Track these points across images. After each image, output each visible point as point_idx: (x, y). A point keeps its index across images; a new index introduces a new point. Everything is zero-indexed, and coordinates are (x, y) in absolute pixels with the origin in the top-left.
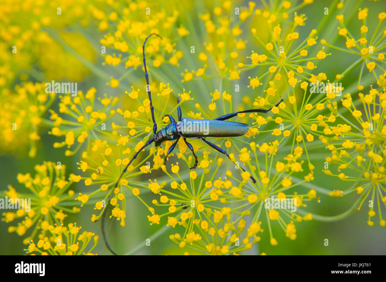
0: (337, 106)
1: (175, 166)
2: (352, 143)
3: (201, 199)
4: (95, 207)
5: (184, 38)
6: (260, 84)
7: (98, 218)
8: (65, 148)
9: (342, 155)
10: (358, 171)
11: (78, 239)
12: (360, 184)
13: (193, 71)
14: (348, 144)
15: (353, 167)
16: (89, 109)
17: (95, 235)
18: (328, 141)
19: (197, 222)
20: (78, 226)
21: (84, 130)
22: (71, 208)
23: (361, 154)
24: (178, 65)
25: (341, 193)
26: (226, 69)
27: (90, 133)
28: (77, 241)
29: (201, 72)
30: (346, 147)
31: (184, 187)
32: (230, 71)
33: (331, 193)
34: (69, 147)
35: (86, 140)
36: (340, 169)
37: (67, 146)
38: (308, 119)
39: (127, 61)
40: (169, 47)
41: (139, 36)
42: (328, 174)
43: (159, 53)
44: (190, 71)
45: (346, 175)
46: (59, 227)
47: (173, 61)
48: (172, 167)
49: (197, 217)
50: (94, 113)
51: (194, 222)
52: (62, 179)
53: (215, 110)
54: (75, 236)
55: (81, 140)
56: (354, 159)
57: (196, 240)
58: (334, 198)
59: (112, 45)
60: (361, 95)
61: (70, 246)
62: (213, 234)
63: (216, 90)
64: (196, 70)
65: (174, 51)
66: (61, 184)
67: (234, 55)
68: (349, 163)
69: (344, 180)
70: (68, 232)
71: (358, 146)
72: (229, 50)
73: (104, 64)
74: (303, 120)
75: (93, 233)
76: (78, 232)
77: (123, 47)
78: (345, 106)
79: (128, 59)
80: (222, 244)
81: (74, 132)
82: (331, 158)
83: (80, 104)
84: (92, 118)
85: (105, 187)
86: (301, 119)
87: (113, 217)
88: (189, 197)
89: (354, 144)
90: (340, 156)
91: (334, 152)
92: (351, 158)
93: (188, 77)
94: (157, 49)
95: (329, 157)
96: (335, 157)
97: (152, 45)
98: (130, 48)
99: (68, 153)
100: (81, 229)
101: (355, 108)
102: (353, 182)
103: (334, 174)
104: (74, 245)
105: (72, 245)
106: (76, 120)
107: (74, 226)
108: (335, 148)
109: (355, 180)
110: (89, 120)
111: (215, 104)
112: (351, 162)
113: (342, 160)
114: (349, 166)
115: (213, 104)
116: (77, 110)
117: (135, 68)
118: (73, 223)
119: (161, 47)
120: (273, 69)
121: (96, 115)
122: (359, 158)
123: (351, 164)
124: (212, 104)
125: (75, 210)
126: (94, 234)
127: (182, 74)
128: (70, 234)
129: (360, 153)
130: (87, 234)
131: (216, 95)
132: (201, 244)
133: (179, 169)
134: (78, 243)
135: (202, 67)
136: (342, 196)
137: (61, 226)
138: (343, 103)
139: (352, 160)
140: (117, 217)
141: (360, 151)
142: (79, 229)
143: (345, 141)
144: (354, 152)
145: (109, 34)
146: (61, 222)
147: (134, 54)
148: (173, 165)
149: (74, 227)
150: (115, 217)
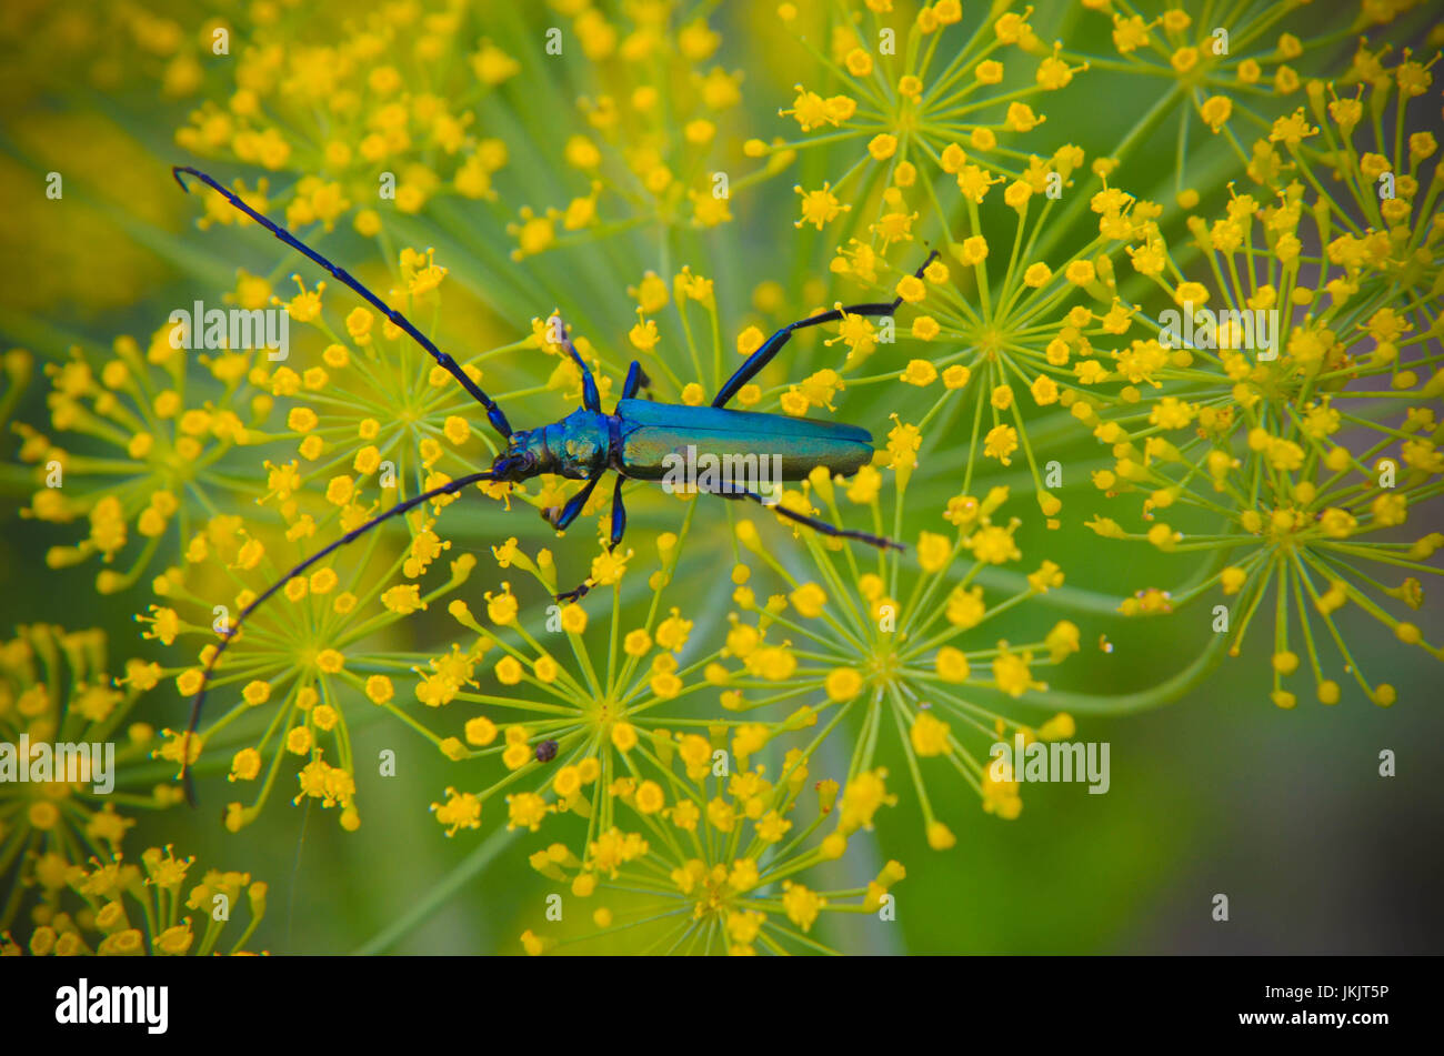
0: (1113, 273)
1: (499, 598)
2: (1185, 407)
3: (626, 700)
4: (233, 774)
5: (502, 90)
6: (840, 208)
7: (252, 813)
8: (95, 563)
9: (1151, 457)
10: (1218, 508)
11: (189, 904)
12: (1228, 558)
13: (551, 212)
14: (1171, 413)
15: (1197, 496)
16: (167, 403)
17: (253, 880)
18: (1094, 409)
19: (622, 788)
20: (180, 855)
21: (160, 488)
22: (146, 790)
23: (1222, 444)
24: (491, 196)
25: (1164, 601)
26: (677, 190)
27: (183, 493)
28: (183, 911)
29: (581, 210)
30: (1165, 425)
31: (547, 669)
32: (692, 194)
33: (1129, 607)
34: (107, 558)
35: (172, 524)
36: (1152, 511)
37: (98, 554)
38: (1029, 326)
39: (290, 202)
40: (447, 132)
41: (325, 102)
42: (1107, 535)
43: (413, 156)
44: (539, 213)
45: (1174, 530)
46: (108, 868)
47: (471, 181)
48: (487, 603)
49: (620, 771)
50: (191, 415)
51: (611, 791)
52: (97, 684)
53: (657, 345)
54: (174, 894)
55: (151, 524)
56: (1199, 465)
57: (627, 856)
58: (1141, 621)
59: (227, 147)
60: (1197, 224)
61: (157, 935)
62: (690, 826)
63: (650, 274)
64: (563, 204)
65: (470, 142)
66: (95, 703)
67: (699, 131)
68: (1182, 484)
69: (1172, 548)
70: (146, 882)
71: (1208, 416)
72: (677, 117)
73: (202, 224)
74: (1012, 331)
75: (242, 872)
76: (182, 876)
77: (269, 148)
78: (1144, 272)
79: (295, 195)
80: (732, 855)
81: (120, 498)
82: (1114, 472)
83: (131, 387)
84: (185, 435)
85: (259, 692)
86: (1004, 327)
87: (306, 797)
88: (576, 701)
89: (1193, 409)
90: (1148, 462)
91: (1121, 450)
92: (1186, 463)
93: (535, 235)
94: (403, 142)
95: (1105, 469)
96: (1126, 467)
97: (380, 131)
98: (294, 150)
99: (107, 582)
100: (193, 864)
101: (1179, 276)
102: (1204, 553)
103: (1130, 532)
104: (173, 930)
105: (167, 932)
106: (121, 453)
107: (165, 856)
108: (1125, 432)
109: (1210, 545)
110: (173, 444)
111: (650, 322)
112: (1186, 479)
113: (1155, 475)
114: (1183, 495)
115: (645, 324)
116: (121, 414)
117: (328, 226)
118: (161, 846)
119: (418, 134)
120: (883, 146)
121: (197, 422)
122: (1219, 460)
123: (1188, 486)
124: (639, 323)
125: (165, 796)
126: (246, 878)
127: (512, 228)
128: (153, 889)
129: (1220, 441)
130: (221, 883)
131: (652, 291)
132: (652, 866)
133: (515, 607)
134: (187, 920)
135: (585, 192)
136: (1166, 608)
137: (115, 862)
138: (1133, 261)
139: (1191, 473)
140: (323, 798)
141: (1217, 434)
142: (186, 867)
143: (1159, 403)
144: (1195, 440)
145: (207, 105)
146: (114, 848)
147: (316, 173)
148: (492, 597)
149: (166, 862)
150: (315, 798)
